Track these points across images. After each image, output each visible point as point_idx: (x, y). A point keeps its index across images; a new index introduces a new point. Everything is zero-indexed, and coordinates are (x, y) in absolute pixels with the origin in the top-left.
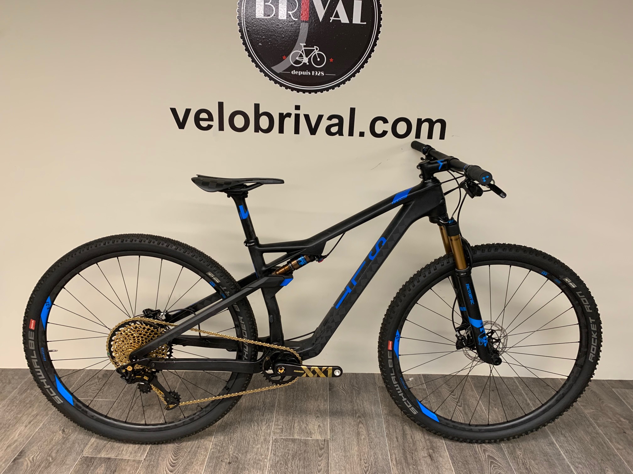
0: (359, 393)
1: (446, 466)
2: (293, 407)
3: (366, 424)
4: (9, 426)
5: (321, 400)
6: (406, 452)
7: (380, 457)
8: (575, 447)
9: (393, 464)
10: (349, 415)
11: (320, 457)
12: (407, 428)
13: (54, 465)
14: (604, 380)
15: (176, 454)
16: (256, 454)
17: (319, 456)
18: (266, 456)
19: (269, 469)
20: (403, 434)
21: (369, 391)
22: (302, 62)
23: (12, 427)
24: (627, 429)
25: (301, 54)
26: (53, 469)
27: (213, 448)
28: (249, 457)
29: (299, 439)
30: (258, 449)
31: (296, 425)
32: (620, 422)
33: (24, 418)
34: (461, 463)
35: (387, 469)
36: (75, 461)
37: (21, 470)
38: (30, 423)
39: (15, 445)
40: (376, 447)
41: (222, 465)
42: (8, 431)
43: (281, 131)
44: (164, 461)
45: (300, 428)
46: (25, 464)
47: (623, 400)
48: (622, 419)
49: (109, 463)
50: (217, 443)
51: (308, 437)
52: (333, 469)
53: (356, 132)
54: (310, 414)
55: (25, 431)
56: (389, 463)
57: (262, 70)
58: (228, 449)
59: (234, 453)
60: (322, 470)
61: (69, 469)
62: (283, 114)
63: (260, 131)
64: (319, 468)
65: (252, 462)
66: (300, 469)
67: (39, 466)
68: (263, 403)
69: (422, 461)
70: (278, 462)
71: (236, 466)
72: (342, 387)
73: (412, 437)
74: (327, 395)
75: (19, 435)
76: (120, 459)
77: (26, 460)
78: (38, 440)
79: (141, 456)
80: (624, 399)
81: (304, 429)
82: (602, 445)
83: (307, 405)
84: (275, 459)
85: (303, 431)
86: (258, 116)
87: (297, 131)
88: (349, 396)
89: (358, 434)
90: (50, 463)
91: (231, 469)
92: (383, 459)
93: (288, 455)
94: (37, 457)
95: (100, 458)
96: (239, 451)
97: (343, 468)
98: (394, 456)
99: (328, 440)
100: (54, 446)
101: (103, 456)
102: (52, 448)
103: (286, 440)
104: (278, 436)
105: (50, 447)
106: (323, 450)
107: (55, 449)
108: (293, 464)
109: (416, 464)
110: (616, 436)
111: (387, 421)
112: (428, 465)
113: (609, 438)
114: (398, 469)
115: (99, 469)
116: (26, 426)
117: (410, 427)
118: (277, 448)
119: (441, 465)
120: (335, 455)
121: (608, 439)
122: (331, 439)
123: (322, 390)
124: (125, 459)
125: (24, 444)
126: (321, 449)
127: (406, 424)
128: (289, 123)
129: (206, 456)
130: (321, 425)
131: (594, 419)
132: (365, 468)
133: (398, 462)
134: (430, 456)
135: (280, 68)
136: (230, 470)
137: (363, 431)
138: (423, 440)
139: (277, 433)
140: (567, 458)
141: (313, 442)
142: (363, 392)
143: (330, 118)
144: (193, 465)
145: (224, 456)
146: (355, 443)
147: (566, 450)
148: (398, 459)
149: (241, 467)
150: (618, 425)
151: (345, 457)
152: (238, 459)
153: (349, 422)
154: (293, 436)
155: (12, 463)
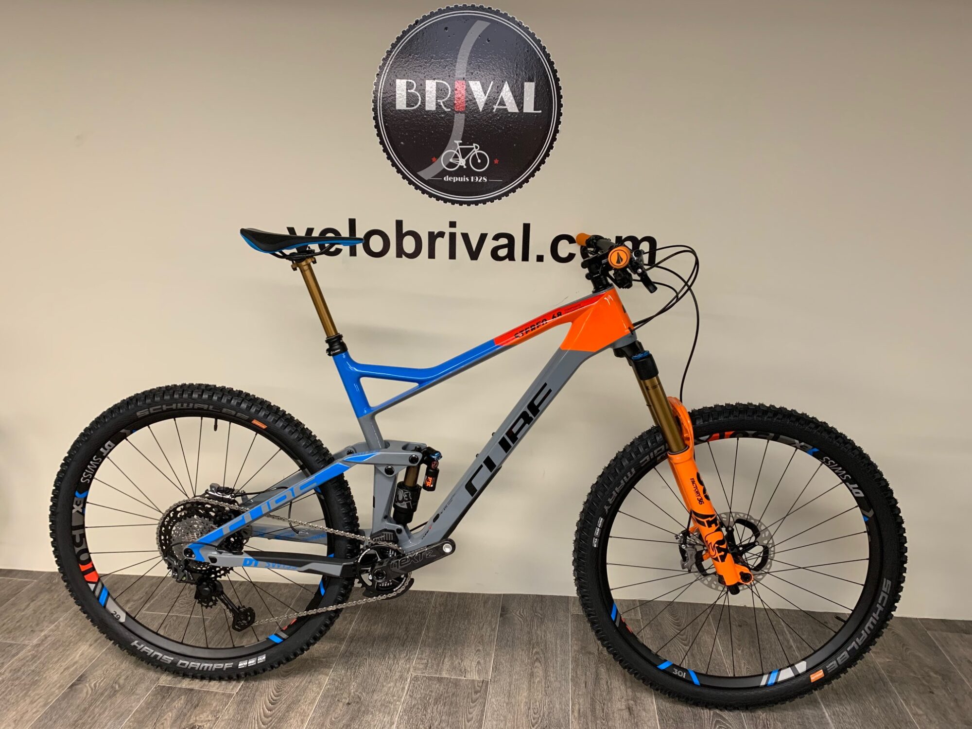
0: (542, 622)
1: (649, 724)
2: (446, 636)
3: (545, 664)
4: (70, 644)
5: (487, 629)
6: (596, 702)
7: (557, 706)
8: (849, 708)
9: (574, 716)
10: (523, 650)
11: (473, 702)
12: (603, 670)
13: (121, 694)
14: (916, 619)
15: (278, 689)
16: (387, 694)
17: (472, 700)
18: (400, 697)
19: (401, 714)
20: (596, 679)
21: (557, 619)
22: (457, 165)
23: (73, 645)
24: (937, 688)
25: (456, 155)
26: (119, 699)
27: (330, 684)
28: (375, 697)
29: (448, 678)
30: (390, 687)
31: (446, 660)
32: (928, 678)
33: (89, 635)
34: (672, 720)
35: (564, 723)
36: (147, 691)
37: (79, 698)
38: (96, 641)
39: (75, 666)
40: (554, 693)
41: (338, 705)
42: (68, 650)
43: (432, 255)
44: (262, 696)
45: (452, 663)
46: (85, 691)
47: (940, 648)
48: (932, 674)
49: (190, 695)
50: (335, 678)
51: (461, 676)
52: (487, 720)
53: (532, 256)
54: (468, 646)
55: (90, 650)
56: (569, 715)
57: (405, 177)
58: (349, 686)
59: (357, 691)
60: (474, 720)
61: (139, 700)
62: (434, 233)
63: (403, 256)
64: (470, 716)
65: (379, 704)
66: (443, 718)
67: (102, 694)
68: (406, 630)
69: (615, 715)
70: (414, 706)
71: (356, 708)
72: (520, 612)
73: (607, 683)
74: (496, 623)
75: (80, 656)
76: (205, 692)
77: (86, 686)
78: (104, 663)
79: (232, 689)
80: (943, 646)
81: (457, 666)
82: (892, 707)
83: (466, 635)
84: (412, 703)
85: (454, 668)
86: (400, 235)
87: (452, 255)
88: (528, 625)
89: (532, 675)
90: (115, 691)
91: (350, 712)
92: (561, 709)
93: (429, 699)
94: (100, 683)
95: (180, 689)
96: (364, 689)
97: (502, 717)
98: (577, 706)
99: (488, 681)
100: (123, 670)
101: (184, 686)
102: (121, 673)
103: (430, 679)
104: (419, 673)
105: (119, 671)
106: (479, 694)
107: (123, 675)
108: (435, 710)
109: (607, 718)
110: (916, 697)
111: (576, 661)
112: (624, 721)
113: (905, 698)
114: (579, 723)
115: (177, 702)
116: (91, 645)
117: (608, 670)
118: (416, 688)
119: (642, 722)
120: (494, 700)
121: (904, 700)
122: (493, 680)
123: (490, 615)
124: (212, 692)
125: (86, 666)
126: (476, 692)
127: (602, 666)
128: (442, 245)
129: (318, 694)
130: (482, 662)
131: (888, 672)
132: (534, 719)
133: (581, 714)
134: (629, 709)
135: (428, 173)
136: (347, 713)
137: (539, 671)
138: (623, 688)
139: (419, 669)
140: (832, 722)
141: (467, 683)
142: (548, 621)
143: (497, 237)
144: (300, 703)
145: (342, 694)
146: (524, 686)
147: (833, 712)
148: (582, 710)
149: (363, 709)
150: (924, 682)
151: (507, 704)
152: (360, 700)
153: (522, 659)
154: (440, 674)
155: (69, 690)
